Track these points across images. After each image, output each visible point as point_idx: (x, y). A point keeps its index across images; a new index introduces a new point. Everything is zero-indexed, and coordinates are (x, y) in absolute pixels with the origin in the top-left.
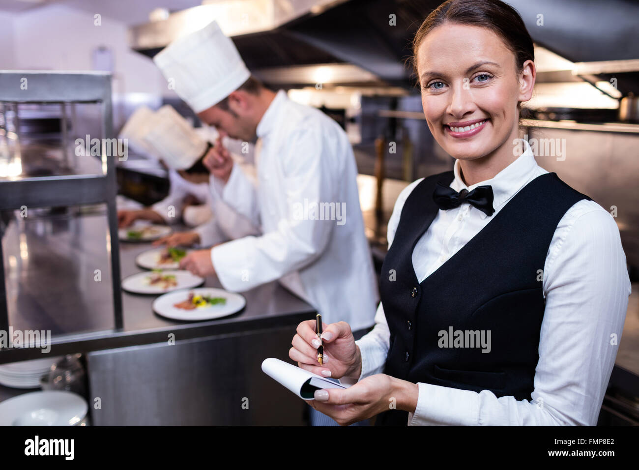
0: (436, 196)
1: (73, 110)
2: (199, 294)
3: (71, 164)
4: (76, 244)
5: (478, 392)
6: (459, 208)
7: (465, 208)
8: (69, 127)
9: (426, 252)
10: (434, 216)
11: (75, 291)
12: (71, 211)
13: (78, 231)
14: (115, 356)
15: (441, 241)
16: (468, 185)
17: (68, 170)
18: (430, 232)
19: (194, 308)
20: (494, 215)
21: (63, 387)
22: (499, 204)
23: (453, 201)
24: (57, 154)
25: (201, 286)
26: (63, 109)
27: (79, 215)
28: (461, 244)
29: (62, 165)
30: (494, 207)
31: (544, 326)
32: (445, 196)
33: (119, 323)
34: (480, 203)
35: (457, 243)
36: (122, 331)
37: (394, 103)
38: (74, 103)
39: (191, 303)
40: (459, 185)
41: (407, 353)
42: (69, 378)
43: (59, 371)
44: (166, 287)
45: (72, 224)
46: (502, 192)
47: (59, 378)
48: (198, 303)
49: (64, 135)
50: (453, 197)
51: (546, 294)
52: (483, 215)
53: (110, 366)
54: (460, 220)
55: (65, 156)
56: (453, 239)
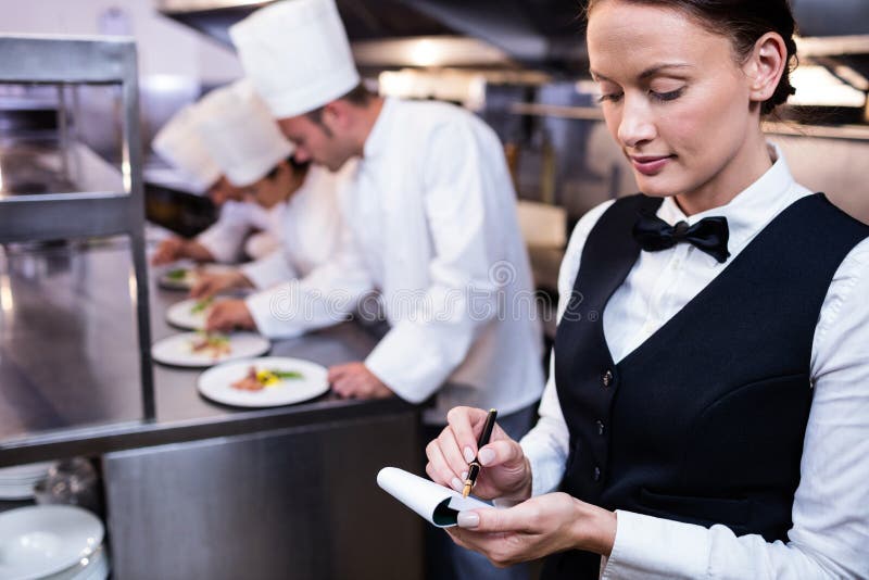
0: (637, 231)
1: (76, 97)
2: (264, 366)
3: (73, 176)
4: (81, 291)
5: (708, 527)
6: (672, 250)
7: (682, 249)
8: (70, 122)
9: (623, 316)
10: (633, 260)
11: (80, 360)
12: (73, 244)
13: (83, 271)
14: (145, 460)
15: (647, 300)
16: (687, 215)
17: (69, 186)
18: (629, 287)
19: (260, 388)
20: (729, 260)
21: (67, 499)
22: (737, 244)
23: (663, 239)
24: (52, 161)
25: (266, 355)
26: (61, 95)
27: (84, 248)
28: (678, 304)
29: (60, 178)
30: (730, 249)
31: (810, 429)
32: (652, 231)
33: (149, 411)
34: (706, 242)
35: (670, 303)
36: (155, 422)
37: (530, 94)
38: (76, 84)
39: (255, 381)
40: (674, 215)
41: (597, 469)
42: (76, 486)
43: (61, 477)
44: (216, 356)
45: (76, 261)
46: (742, 226)
47: (60, 487)
48: (265, 380)
49: (63, 134)
50: (664, 233)
51: (814, 381)
52: (710, 260)
53: (136, 473)
54: (675, 268)
55: (65, 164)
56: (665, 299)
